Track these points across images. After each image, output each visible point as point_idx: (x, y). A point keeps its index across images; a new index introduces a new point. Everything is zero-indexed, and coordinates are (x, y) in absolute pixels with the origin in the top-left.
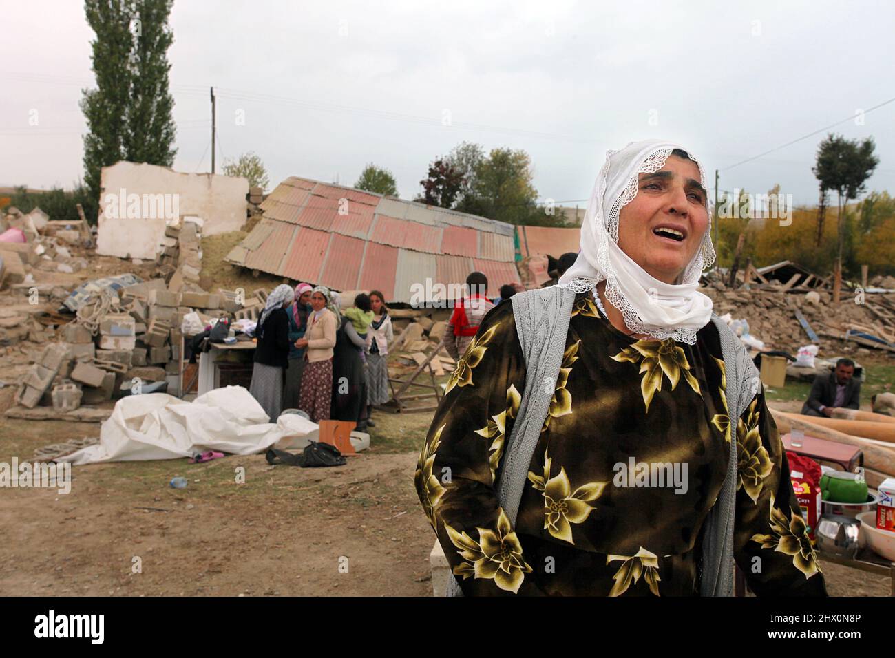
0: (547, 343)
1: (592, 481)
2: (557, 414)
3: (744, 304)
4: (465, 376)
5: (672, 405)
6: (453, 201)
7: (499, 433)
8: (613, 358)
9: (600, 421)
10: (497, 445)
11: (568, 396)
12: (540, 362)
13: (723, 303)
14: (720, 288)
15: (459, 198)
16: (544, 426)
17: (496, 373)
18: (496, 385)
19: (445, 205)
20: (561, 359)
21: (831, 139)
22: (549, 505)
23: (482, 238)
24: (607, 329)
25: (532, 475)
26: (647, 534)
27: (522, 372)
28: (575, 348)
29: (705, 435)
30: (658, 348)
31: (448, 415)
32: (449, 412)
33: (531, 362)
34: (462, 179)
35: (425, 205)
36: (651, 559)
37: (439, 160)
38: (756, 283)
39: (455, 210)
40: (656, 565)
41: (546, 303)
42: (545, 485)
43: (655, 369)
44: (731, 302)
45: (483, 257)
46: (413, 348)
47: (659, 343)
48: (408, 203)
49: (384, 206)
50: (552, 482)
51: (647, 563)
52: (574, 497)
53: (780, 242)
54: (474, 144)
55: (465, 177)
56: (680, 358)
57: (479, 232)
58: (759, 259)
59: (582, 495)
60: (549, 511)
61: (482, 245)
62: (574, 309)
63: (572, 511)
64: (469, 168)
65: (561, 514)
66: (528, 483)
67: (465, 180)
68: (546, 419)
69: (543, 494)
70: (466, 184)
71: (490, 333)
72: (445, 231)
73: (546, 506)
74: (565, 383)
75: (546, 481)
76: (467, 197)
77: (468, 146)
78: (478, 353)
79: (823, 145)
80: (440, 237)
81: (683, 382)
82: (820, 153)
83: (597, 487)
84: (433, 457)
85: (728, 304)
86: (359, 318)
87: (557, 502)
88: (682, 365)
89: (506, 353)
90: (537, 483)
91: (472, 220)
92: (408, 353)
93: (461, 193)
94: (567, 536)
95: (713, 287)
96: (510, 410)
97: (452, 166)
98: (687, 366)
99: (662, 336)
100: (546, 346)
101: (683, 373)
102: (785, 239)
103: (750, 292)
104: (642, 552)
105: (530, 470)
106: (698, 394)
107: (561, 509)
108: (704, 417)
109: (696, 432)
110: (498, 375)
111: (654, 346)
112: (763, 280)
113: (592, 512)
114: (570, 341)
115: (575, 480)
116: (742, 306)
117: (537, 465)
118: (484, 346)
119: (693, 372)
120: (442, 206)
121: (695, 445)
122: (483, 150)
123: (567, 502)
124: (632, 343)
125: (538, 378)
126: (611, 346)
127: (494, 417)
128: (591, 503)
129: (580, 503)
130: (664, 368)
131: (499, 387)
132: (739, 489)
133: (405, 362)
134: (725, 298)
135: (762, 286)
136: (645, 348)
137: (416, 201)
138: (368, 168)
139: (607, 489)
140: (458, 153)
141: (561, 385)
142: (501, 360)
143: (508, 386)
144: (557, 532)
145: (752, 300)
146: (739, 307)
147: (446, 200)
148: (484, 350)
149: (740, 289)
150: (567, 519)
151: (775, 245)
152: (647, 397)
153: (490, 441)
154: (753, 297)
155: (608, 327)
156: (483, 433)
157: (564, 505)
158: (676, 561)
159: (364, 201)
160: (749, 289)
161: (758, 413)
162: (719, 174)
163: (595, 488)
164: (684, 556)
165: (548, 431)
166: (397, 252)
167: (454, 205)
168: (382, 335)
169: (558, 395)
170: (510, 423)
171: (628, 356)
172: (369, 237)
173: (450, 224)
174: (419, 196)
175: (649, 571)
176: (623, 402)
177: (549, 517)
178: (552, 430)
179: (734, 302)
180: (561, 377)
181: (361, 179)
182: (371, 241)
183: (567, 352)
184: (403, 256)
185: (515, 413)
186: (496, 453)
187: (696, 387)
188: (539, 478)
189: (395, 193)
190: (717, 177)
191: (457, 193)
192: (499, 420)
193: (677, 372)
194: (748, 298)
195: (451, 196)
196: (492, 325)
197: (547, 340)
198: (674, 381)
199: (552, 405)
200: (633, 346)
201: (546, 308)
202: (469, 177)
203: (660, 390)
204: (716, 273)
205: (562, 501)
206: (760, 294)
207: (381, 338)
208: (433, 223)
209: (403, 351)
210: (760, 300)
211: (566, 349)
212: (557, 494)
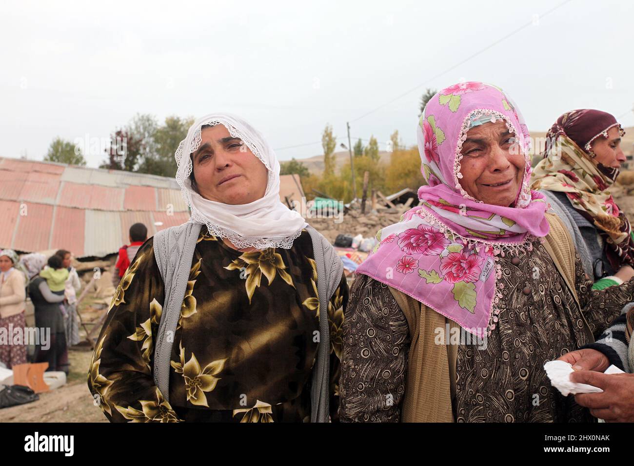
0: (178, 264)
1: (215, 360)
2: (187, 315)
3: (373, 226)
4: (120, 297)
5: (269, 295)
6: (134, 164)
7: (147, 336)
8: (226, 268)
9: (218, 315)
10: (146, 345)
11: (194, 301)
12: (174, 278)
13: (358, 227)
14: (354, 215)
15: (140, 161)
16: (178, 325)
17: (141, 291)
18: (141, 301)
19: (128, 168)
20: (188, 275)
21: (429, 93)
22: (188, 383)
23: (160, 194)
24: (222, 247)
25: (173, 362)
26: (261, 389)
27: (160, 288)
28: (198, 265)
29: (296, 314)
30: (259, 256)
31: (108, 329)
32: (109, 325)
33: (167, 280)
34: (141, 145)
35: (107, 170)
36: (266, 408)
37: (119, 130)
38: (386, 208)
39: (137, 172)
40: (270, 411)
41: (177, 235)
42: (183, 369)
43: (256, 272)
44: (363, 225)
45: (161, 210)
46: (105, 293)
47: (259, 253)
48: (92, 170)
49: (69, 173)
50: (187, 365)
51: (263, 411)
52: (203, 374)
53: (403, 175)
54: (147, 114)
55: (143, 142)
56: (277, 261)
57: (156, 189)
58: (389, 189)
59: (209, 371)
60: (188, 387)
61: (160, 200)
62: (200, 237)
63: (205, 384)
64: (147, 135)
65: (197, 387)
66: (172, 369)
67: (144, 145)
68: (179, 320)
69: (183, 375)
70: (145, 149)
71: (137, 262)
72: (126, 190)
73: (186, 384)
74: (191, 291)
75: (183, 366)
76: (147, 160)
77: (143, 117)
78: (129, 279)
79: (424, 98)
80: (122, 197)
81: (278, 279)
82: (422, 103)
83: (219, 364)
84: (99, 362)
85: (361, 227)
86: (50, 275)
87: (193, 379)
88: (278, 266)
89: (147, 276)
90: (177, 368)
91: (151, 180)
92: (101, 298)
93: (141, 156)
94: (203, 402)
95: (349, 215)
96: (154, 318)
97: (131, 134)
98: (283, 266)
99: (261, 247)
100: (177, 267)
101: (279, 272)
102: (407, 171)
103: (377, 216)
104: (259, 404)
105: (172, 359)
106: (291, 286)
107: (196, 384)
108: (295, 301)
109: (289, 313)
110: (143, 293)
111: (256, 256)
112: (391, 205)
113: (218, 382)
114: (195, 261)
115: (202, 361)
116: (372, 228)
117: (175, 356)
118: (133, 273)
119: (288, 270)
120: (125, 170)
121: (288, 322)
122: (156, 119)
123: (200, 378)
124: (240, 256)
125: (172, 291)
126: (225, 259)
127: (142, 325)
128: (216, 376)
129: (209, 377)
130: (263, 270)
131: (144, 301)
132: (331, 353)
133: (98, 307)
134: (359, 223)
135: (390, 210)
136: (249, 258)
137: (102, 167)
138: (55, 141)
139: (226, 363)
140: (136, 123)
141: (188, 294)
142: (144, 282)
143: (150, 300)
144: (196, 401)
145: (379, 222)
146: (370, 228)
147: (129, 163)
148: (133, 275)
149: (369, 215)
150: (202, 390)
151: (399, 177)
152: (250, 293)
153: (140, 343)
154: (380, 220)
155: (223, 246)
156: (133, 337)
157: (198, 380)
158: (287, 406)
159: (50, 171)
160: (376, 213)
161: (342, 297)
162: (350, 125)
163: (218, 365)
164: (293, 402)
165: (181, 328)
166: (84, 214)
167: (136, 167)
168: (70, 285)
169: (186, 301)
170: (155, 328)
171: (236, 265)
172: (57, 202)
173: (130, 185)
174: (104, 162)
175: (264, 417)
176: (233, 299)
177: (189, 391)
178: (184, 327)
179: (366, 225)
180: (188, 288)
181: (49, 150)
182: (59, 206)
183: (193, 269)
184: (90, 216)
185: (159, 319)
186: (147, 350)
187: (289, 281)
188: (178, 364)
189: (83, 161)
190: (349, 128)
191: (138, 157)
192: (146, 326)
193: (273, 272)
194: (376, 221)
195: (133, 160)
196: (139, 257)
197: (178, 262)
198: (270, 278)
199: (182, 309)
200: (241, 257)
201: (177, 239)
202: (147, 143)
203: (259, 286)
204: (356, 203)
205: (196, 378)
206: (384, 216)
207: (68, 288)
208: (115, 185)
209: (97, 298)
210: (385, 221)
211: (192, 267)
212: (192, 374)
